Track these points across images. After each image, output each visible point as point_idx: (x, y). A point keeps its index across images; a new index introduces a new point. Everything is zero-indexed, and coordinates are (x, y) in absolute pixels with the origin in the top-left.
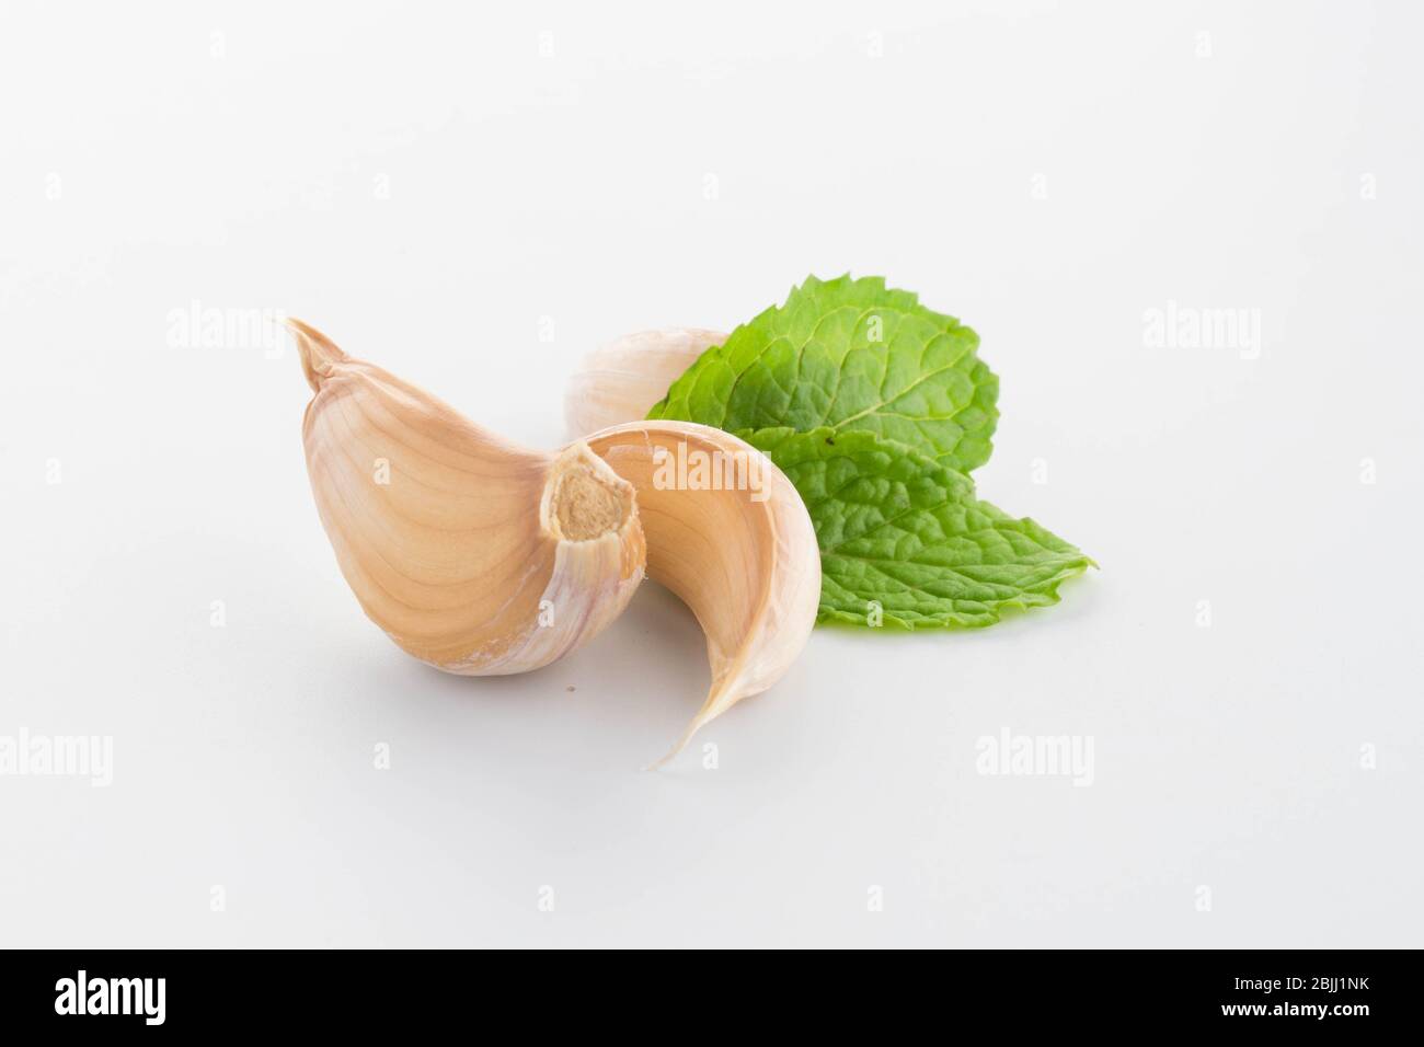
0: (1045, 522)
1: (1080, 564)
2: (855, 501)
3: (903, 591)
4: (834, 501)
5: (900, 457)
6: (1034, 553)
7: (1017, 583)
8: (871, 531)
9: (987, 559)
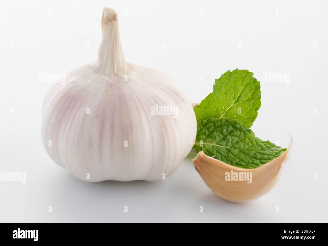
2: (233, 136)
4: (229, 135)
5: (242, 126)
7: (272, 155)
9: (262, 149)
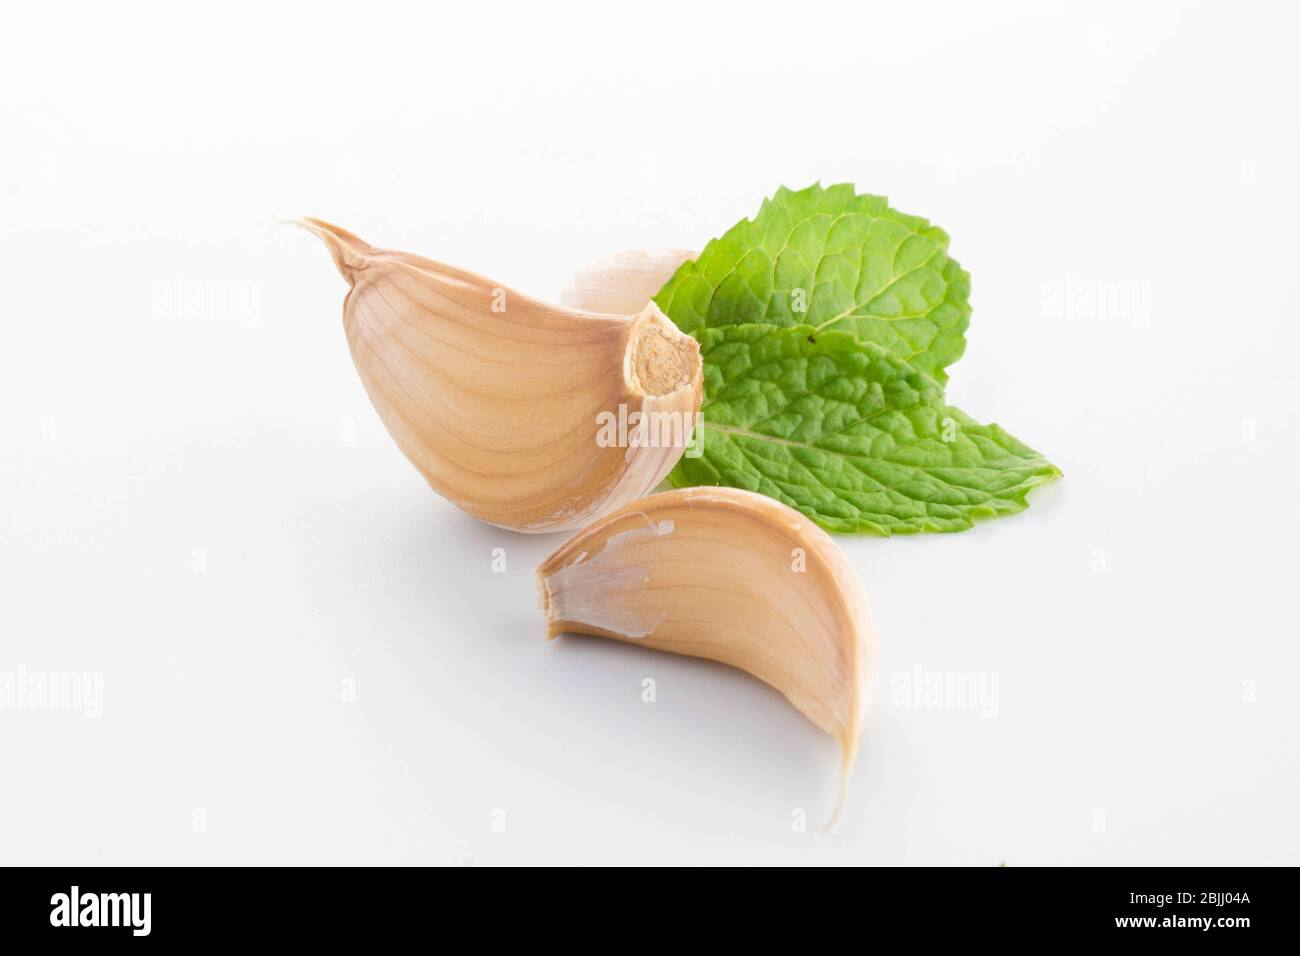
0: (1011, 428)
1: (1047, 471)
2: (834, 398)
3: (879, 491)
4: (815, 397)
5: (878, 359)
6: (1001, 458)
7: (987, 487)
8: (848, 427)
9: (957, 462)
